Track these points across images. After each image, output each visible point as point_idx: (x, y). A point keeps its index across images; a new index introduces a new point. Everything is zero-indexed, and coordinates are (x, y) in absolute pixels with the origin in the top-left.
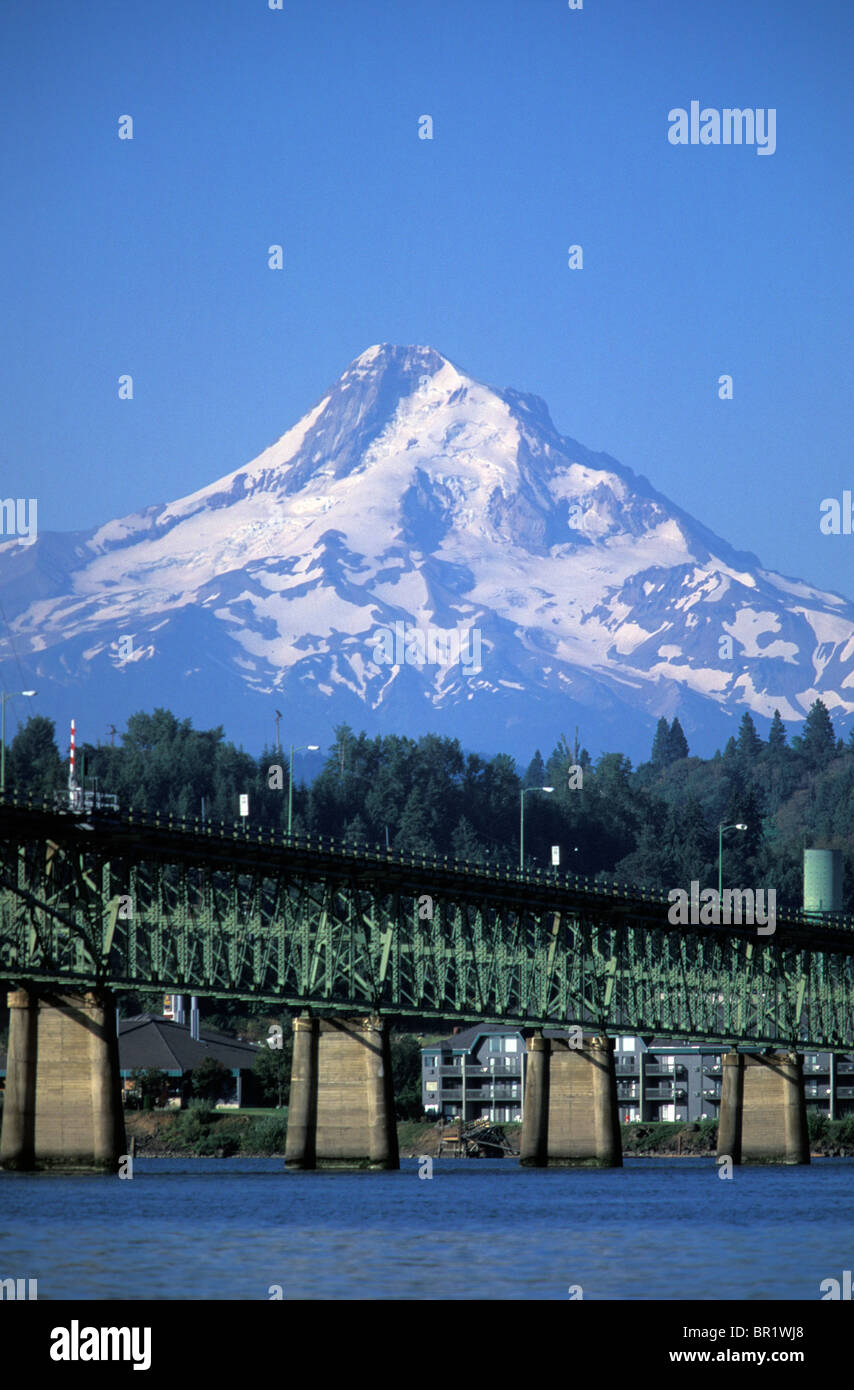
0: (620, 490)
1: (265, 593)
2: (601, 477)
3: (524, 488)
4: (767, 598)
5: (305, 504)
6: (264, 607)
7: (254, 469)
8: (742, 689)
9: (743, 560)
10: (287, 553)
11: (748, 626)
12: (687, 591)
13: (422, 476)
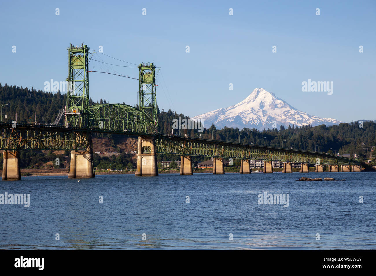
0: (282, 102)
1: (245, 114)
2: (281, 101)
3: (272, 102)
4: (298, 113)
5: (249, 105)
6: (245, 116)
7: (244, 101)
8: (296, 123)
9: (296, 109)
10: (248, 110)
11: (297, 116)
12: (290, 113)
13: (262, 102)
